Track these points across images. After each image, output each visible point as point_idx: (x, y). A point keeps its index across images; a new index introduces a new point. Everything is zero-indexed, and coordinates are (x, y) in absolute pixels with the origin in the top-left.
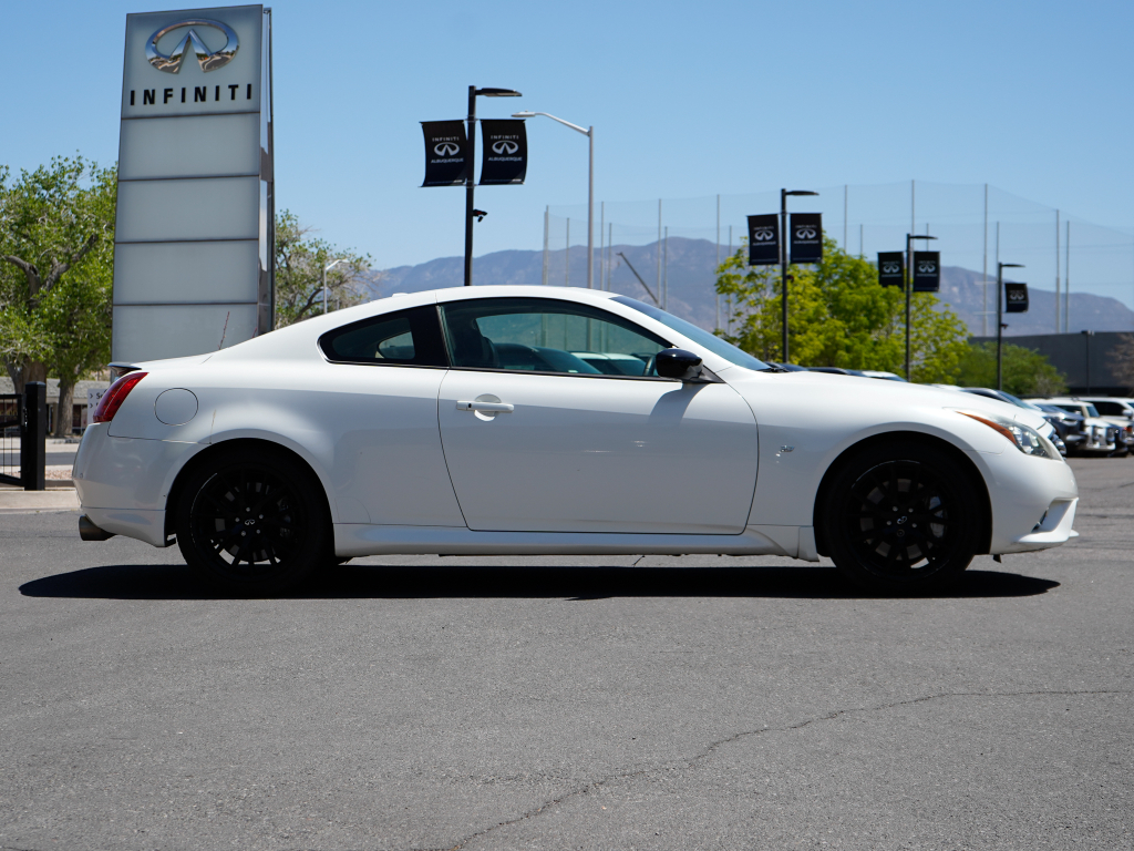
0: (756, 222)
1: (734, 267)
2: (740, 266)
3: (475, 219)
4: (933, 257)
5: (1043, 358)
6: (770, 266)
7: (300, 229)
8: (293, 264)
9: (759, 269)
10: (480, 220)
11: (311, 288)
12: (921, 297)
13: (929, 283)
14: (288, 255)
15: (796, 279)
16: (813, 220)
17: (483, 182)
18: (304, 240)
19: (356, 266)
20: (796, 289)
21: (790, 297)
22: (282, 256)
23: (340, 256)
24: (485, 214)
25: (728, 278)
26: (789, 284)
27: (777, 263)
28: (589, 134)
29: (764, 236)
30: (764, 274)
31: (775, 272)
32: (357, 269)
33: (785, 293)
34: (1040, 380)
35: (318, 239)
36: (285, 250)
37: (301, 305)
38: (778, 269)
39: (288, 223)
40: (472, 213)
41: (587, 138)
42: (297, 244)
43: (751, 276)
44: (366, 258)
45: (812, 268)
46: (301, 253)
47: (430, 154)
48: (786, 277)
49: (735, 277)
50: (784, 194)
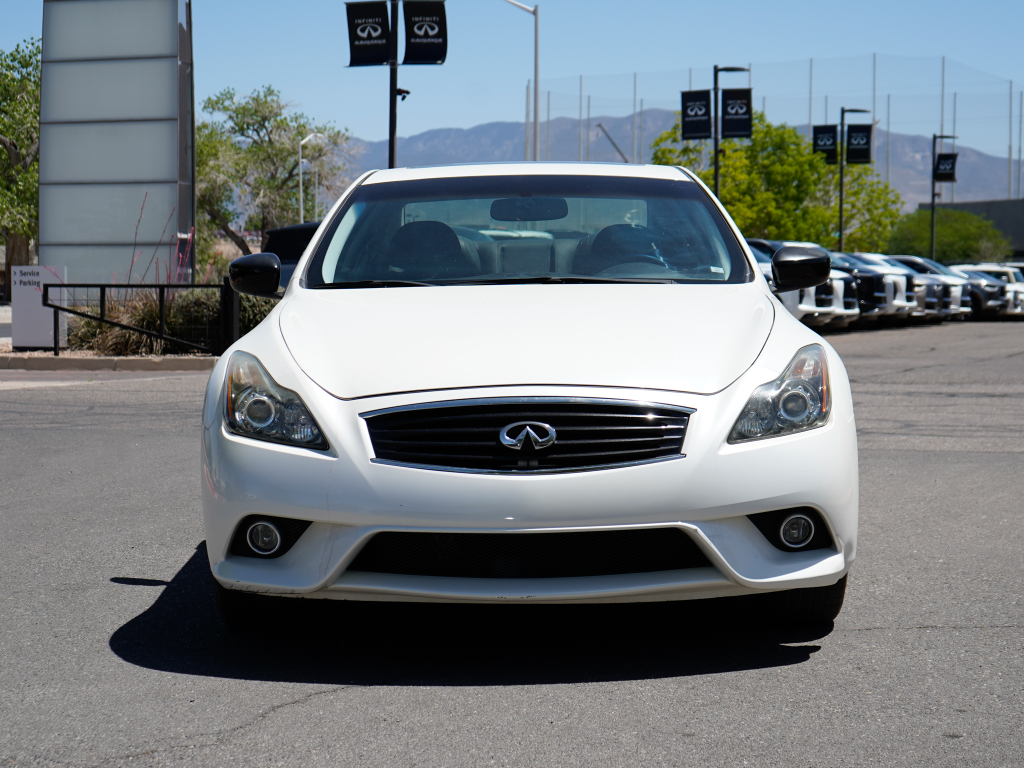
0: (689, 98)
1: (669, 142)
2: (675, 141)
3: (399, 98)
4: (865, 131)
5: (990, 222)
6: (703, 141)
7: (282, 103)
8: (274, 137)
9: (692, 143)
10: (403, 98)
11: (292, 160)
12: (857, 169)
13: (861, 155)
14: (269, 130)
15: (728, 152)
16: (744, 95)
17: (406, 62)
18: (286, 114)
19: (335, 139)
20: (727, 163)
21: (722, 171)
22: (264, 131)
23: (320, 130)
24: (408, 93)
25: (663, 153)
26: (720, 157)
27: (709, 137)
28: (535, 13)
29: (696, 112)
30: (698, 148)
31: (708, 145)
32: (335, 144)
33: (717, 169)
34: (984, 245)
35: (299, 113)
36: (266, 124)
37: (283, 177)
38: (710, 143)
39: (269, 99)
40: (395, 92)
41: (532, 17)
42: (278, 118)
43: (686, 151)
44: (343, 131)
45: (746, 142)
46: (282, 126)
47: (353, 36)
48: (718, 152)
49: (670, 151)
50: (717, 70)
